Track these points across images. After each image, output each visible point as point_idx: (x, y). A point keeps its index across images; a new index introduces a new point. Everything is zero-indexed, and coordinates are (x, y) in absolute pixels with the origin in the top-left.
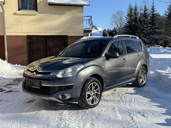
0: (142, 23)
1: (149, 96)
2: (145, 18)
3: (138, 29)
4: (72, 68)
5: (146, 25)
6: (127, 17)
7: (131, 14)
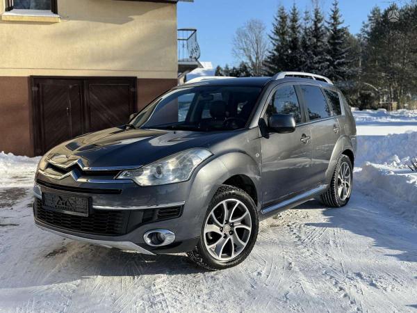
0: (309, 52)
1: (367, 230)
2: (315, 40)
3: (300, 65)
4: (177, 159)
5: (320, 57)
6: (272, 35)
7: (284, 28)
